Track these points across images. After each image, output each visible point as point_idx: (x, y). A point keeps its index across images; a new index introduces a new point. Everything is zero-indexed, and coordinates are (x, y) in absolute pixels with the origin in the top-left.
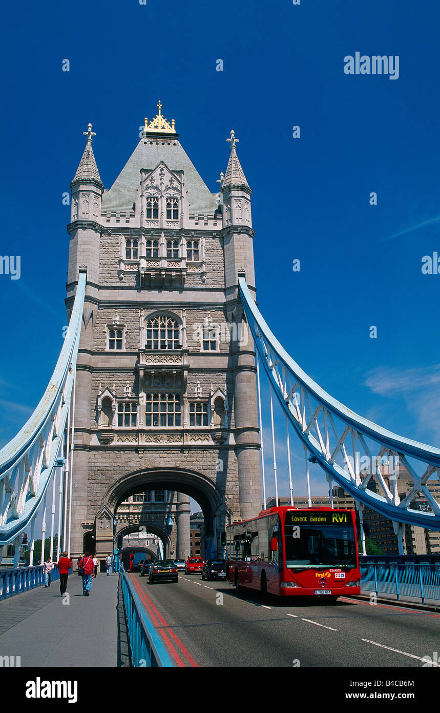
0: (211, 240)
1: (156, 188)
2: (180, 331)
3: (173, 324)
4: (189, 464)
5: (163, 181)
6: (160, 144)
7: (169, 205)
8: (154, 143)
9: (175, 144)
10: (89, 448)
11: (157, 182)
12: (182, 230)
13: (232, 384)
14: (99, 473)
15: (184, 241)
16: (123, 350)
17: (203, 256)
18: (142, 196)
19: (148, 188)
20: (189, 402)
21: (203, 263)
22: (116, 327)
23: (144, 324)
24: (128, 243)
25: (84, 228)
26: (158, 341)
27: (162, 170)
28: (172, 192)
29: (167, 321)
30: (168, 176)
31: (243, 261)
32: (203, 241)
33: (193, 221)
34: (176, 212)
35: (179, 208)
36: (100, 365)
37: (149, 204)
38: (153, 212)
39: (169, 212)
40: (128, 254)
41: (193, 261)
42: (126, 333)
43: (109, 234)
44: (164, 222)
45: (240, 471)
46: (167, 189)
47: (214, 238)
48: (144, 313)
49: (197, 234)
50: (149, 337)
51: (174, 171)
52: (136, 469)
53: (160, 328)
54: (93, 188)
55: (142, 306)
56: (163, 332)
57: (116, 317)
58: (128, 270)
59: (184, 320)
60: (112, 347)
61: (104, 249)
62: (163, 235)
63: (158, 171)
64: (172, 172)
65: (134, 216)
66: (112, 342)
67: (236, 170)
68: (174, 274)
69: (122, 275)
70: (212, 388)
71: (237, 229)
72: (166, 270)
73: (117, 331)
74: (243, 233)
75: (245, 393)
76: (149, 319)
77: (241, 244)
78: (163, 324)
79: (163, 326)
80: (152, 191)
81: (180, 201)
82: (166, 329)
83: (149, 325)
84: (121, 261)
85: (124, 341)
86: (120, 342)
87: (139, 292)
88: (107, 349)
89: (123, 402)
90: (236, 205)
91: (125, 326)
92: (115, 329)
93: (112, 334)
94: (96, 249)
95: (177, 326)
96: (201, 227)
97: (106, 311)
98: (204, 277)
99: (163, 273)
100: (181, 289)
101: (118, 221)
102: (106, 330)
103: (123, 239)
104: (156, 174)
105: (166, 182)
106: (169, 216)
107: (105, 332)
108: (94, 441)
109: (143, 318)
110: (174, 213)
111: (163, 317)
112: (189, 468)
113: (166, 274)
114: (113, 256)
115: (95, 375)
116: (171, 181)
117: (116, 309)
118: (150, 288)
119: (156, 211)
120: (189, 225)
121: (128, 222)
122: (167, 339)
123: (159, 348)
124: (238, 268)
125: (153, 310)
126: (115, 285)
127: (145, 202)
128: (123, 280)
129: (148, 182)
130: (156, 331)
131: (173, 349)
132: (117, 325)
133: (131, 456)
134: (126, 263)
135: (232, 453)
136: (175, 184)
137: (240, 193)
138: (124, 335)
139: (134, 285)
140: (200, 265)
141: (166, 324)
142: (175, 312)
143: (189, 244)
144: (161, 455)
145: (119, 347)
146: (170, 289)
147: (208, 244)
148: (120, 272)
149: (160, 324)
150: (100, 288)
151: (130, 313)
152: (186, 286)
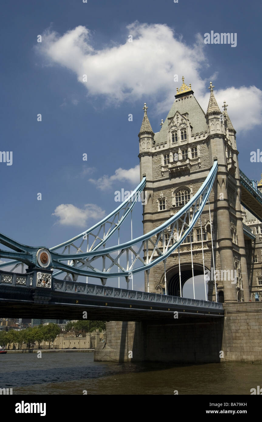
0: (202, 145)
1: (175, 126)
2: (190, 195)
3: (187, 192)
4: (197, 260)
5: (178, 121)
6: (184, 99)
7: (182, 133)
8: (181, 100)
9: (191, 97)
11: (176, 123)
12: (188, 144)
13: (215, 217)
14: (158, 268)
15: (189, 149)
16: (166, 209)
17: (199, 154)
18: (169, 132)
19: (172, 127)
20: (196, 229)
21: (199, 158)
22: (162, 199)
23: (173, 195)
24: (165, 157)
25: (143, 156)
27: (177, 115)
28: (182, 126)
29: (184, 191)
30: (180, 117)
31: (216, 152)
32: (198, 147)
33: (193, 138)
34: (185, 135)
35: (187, 133)
36: (156, 218)
37: (173, 135)
38: (175, 139)
39: (182, 136)
40: (165, 163)
41: (195, 158)
42: (166, 201)
43: (156, 155)
44: (180, 142)
45: (221, 261)
46: (180, 124)
47: (204, 143)
48: (173, 190)
49: (195, 144)
50: (177, 201)
51: (183, 114)
52: (174, 265)
53: (181, 196)
54: (146, 135)
55: (172, 187)
56: (183, 197)
57: (161, 194)
58: (165, 170)
59: (191, 189)
60: (161, 209)
61: (154, 163)
62: (179, 149)
63: (176, 117)
64: (182, 115)
65: (166, 143)
66: (161, 206)
67: (212, 104)
68: (184, 167)
69: (162, 174)
70: (205, 221)
71: (212, 137)
72: (180, 166)
73: (162, 201)
74: (215, 138)
75: (221, 221)
76: (176, 192)
77: (215, 143)
78: (183, 193)
79: (183, 194)
80: (173, 128)
81: (187, 129)
82: (184, 195)
83: (177, 195)
84: (162, 167)
85: (166, 205)
86: (164, 206)
87: (170, 180)
88: (159, 210)
89: (167, 234)
90: (211, 123)
91: (165, 198)
92: (162, 200)
93: (161, 203)
94: (150, 165)
95: (189, 193)
96: (198, 139)
97: (157, 193)
98: (200, 165)
99: (179, 168)
100: (189, 174)
101: (160, 148)
102: (158, 201)
103: (162, 156)
104: (175, 119)
105: (180, 121)
106: (182, 139)
107: (157, 203)
108: (156, 254)
109: (173, 192)
110: (184, 136)
111: (182, 190)
112: (197, 262)
113: (180, 169)
114: (158, 165)
115: (154, 223)
116: (182, 120)
117: (162, 190)
118: (175, 177)
119: (176, 138)
120: (191, 140)
121: (164, 147)
122: (185, 200)
124: (213, 157)
125: (177, 188)
126: (160, 179)
127: (171, 134)
128: (164, 176)
129: (172, 124)
130: (180, 197)
132: (162, 198)
133: (171, 259)
134: (164, 167)
135: (217, 252)
136: (184, 121)
137: (213, 116)
138: (166, 202)
139: (168, 177)
140: (197, 160)
141: (184, 193)
142: (187, 186)
143: (192, 150)
144: (184, 257)
145: (164, 208)
146: (184, 175)
147: (201, 148)
148: (162, 172)
149: (181, 193)
150: (153, 182)
151: (167, 191)
152: (191, 172)
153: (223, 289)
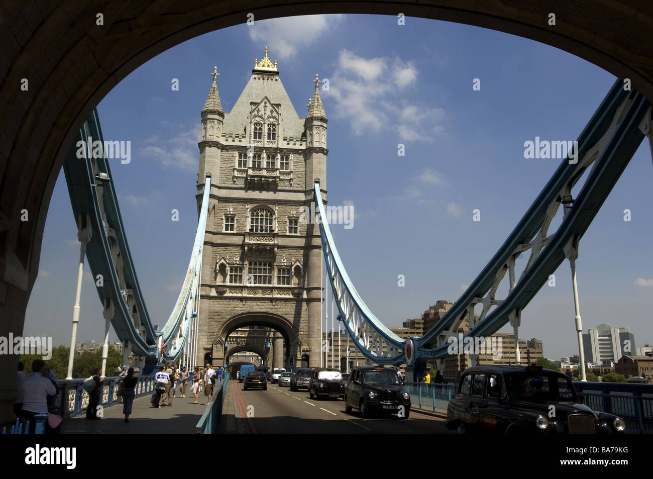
0: (297, 156)
1: (261, 117)
2: (274, 219)
3: (269, 215)
4: (276, 310)
5: (266, 112)
6: (266, 79)
7: (269, 129)
8: (261, 79)
9: (276, 80)
10: (210, 298)
11: (262, 113)
12: (277, 149)
13: (306, 257)
14: (216, 314)
15: (279, 156)
16: (235, 232)
17: (291, 167)
18: (251, 122)
19: (255, 116)
20: (278, 268)
21: (291, 172)
22: (230, 215)
23: (249, 214)
24: (240, 156)
25: (210, 146)
26: (258, 226)
27: (266, 103)
28: (272, 120)
29: (265, 212)
30: (269, 108)
31: (318, 172)
32: (292, 156)
33: (286, 142)
34: (274, 134)
35: (277, 132)
36: (219, 241)
37: (255, 129)
38: (258, 135)
39: (269, 134)
40: (240, 165)
41: (284, 170)
42: (237, 220)
43: (227, 150)
44: (266, 143)
45: (309, 316)
46: (269, 117)
47: (300, 154)
48: (249, 206)
49: (288, 151)
50: (252, 222)
51: (274, 104)
52: (241, 312)
53: (260, 217)
54: (216, 117)
55: (248, 202)
56: (262, 220)
57: (230, 208)
58: (239, 176)
59: (276, 212)
60: (227, 229)
61: (223, 161)
62: (264, 151)
63: (263, 104)
64: (272, 105)
65: (245, 137)
66: (227, 226)
67: (318, 105)
68: (270, 180)
69: (235, 180)
70: (293, 259)
71: (315, 150)
72: (265, 177)
73: (230, 218)
74: (320, 152)
75: (315, 264)
76: (253, 211)
77: (318, 160)
78: (262, 214)
79: (262, 215)
80: (258, 119)
81: (277, 127)
82: (264, 218)
83: (253, 215)
84: (235, 169)
85: (235, 225)
86: (232, 226)
87: (247, 192)
88: (224, 231)
89: (233, 267)
90: (316, 132)
91: (236, 215)
92: (230, 217)
93: (227, 220)
94: (218, 161)
95: (271, 216)
96: (291, 146)
97: (223, 204)
98: (292, 182)
99: (263, 179)
100: (275, 190)
101: (233, 141)
102: (223, 217)
103: (236, 154)
104: (261, 107)
105: (268, 113)
106: (269, 138)
107: (222, 219)
108: (213, 293)
109: (249, 210)
110: (272, 135)
111: (262, 210)
112: (275, 313)
113: (265, 180)
114: (229, 165)
115: (215, 248)
116: (272, 112)
117: (231, 203)
118: (254, 189)
119: (260, 134)
120: (283, 145)
121: (240, 141)
122: (264, 225)
123: (259, 231)
124: (315, 177)
125: (256, 205)
126: (230, 186)
127: (253, 127)
128: (236, 183)
129: (255, 112)
130: (257, 219)
131: (268, 232)
132: (231, 214)
133: (237, 303)
134: (239, 171)
135: (304, 304)
136: (275, 114)
137: (319, 123)
138: (236, 221)
139: (243, 186)
140: (289, 173)
141: (264, 214)
142: (270, 206)
143: (282, 158)
144: (257, 304)
145: (232, 229)
146: (268, 190)
147: (295, 159)
148: (234, 177)
149: (260, 214)
150: (220, 188)
151: (240, 206)
152: (279, 188)
153: (308, 353)
